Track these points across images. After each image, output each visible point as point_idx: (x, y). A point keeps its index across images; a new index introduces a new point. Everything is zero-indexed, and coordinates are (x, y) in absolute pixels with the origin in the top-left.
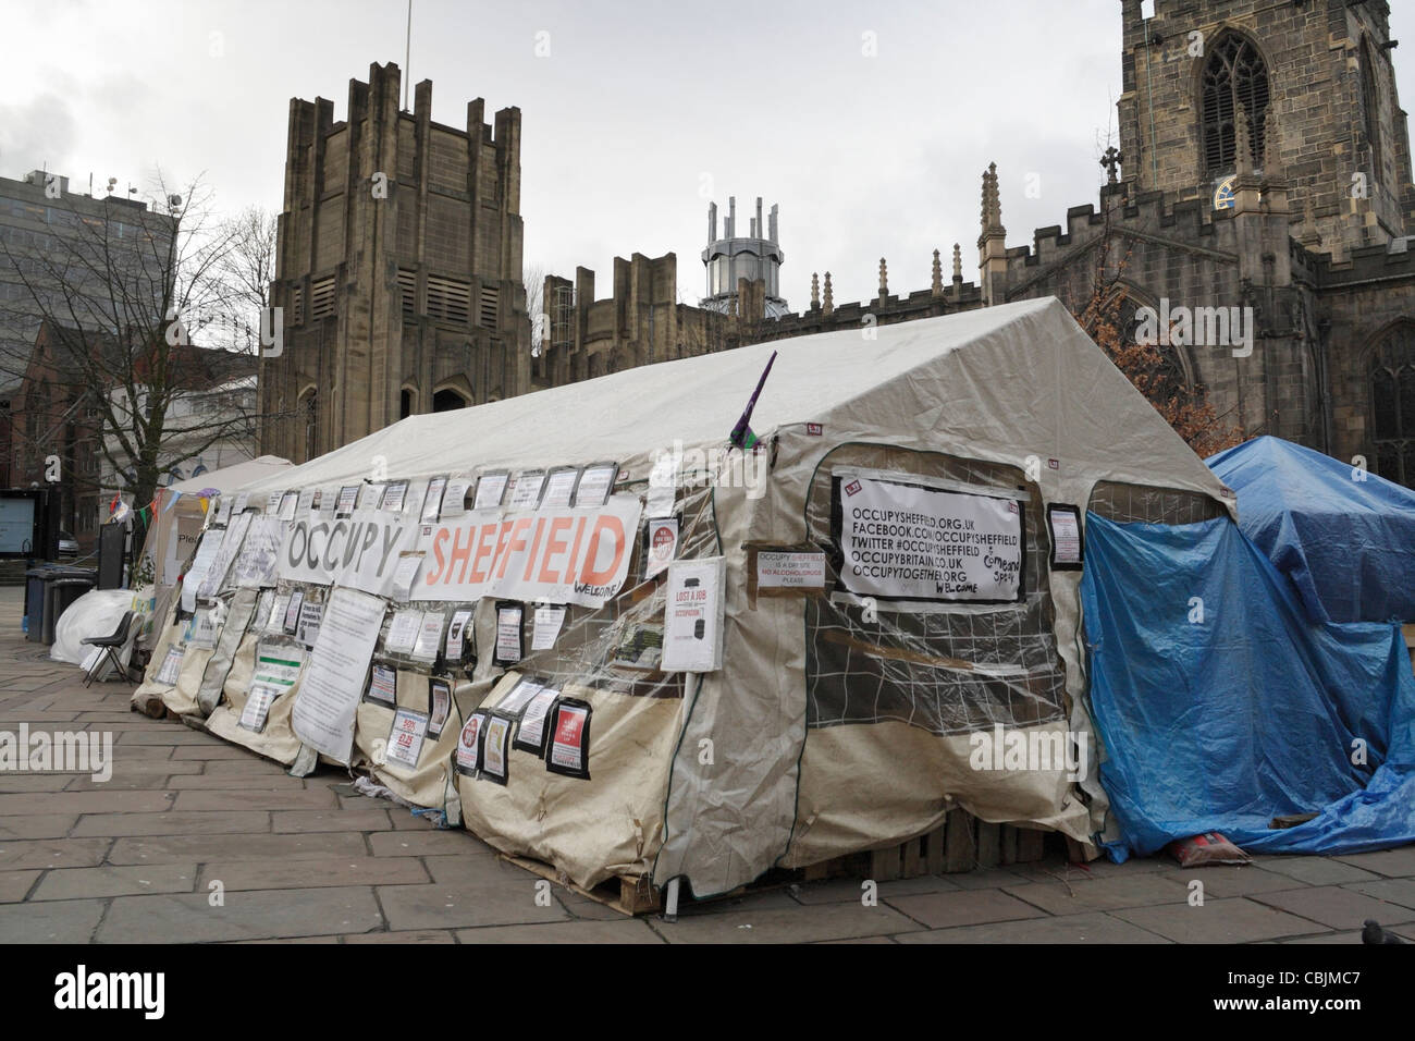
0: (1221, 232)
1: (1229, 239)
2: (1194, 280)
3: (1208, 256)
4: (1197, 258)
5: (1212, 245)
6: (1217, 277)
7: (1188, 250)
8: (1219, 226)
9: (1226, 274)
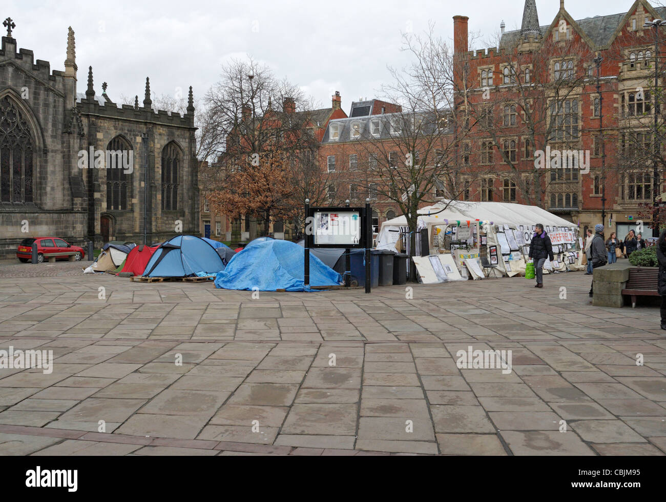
0: (58, 81)
1: (61, 86)
2: (45, 100)
3: (52, 91)
4: (48, 90)
5: (54, 86)
6: (55, 101)
7: (44, 85)
8: (57, 78)
9: (59, 101)
